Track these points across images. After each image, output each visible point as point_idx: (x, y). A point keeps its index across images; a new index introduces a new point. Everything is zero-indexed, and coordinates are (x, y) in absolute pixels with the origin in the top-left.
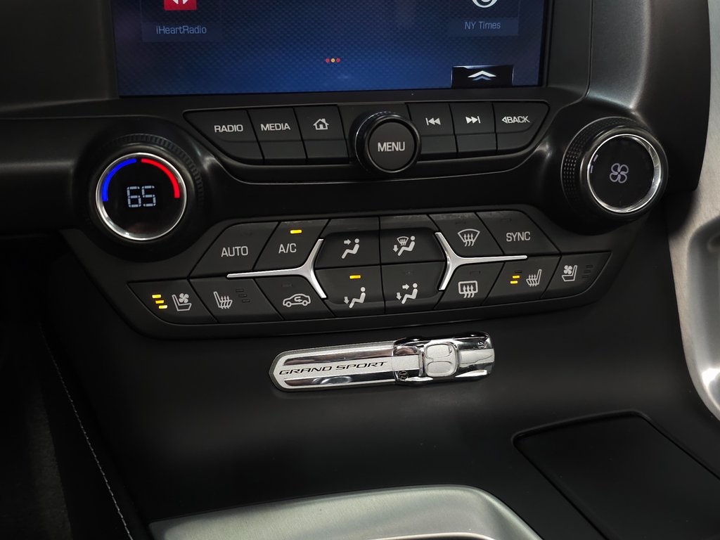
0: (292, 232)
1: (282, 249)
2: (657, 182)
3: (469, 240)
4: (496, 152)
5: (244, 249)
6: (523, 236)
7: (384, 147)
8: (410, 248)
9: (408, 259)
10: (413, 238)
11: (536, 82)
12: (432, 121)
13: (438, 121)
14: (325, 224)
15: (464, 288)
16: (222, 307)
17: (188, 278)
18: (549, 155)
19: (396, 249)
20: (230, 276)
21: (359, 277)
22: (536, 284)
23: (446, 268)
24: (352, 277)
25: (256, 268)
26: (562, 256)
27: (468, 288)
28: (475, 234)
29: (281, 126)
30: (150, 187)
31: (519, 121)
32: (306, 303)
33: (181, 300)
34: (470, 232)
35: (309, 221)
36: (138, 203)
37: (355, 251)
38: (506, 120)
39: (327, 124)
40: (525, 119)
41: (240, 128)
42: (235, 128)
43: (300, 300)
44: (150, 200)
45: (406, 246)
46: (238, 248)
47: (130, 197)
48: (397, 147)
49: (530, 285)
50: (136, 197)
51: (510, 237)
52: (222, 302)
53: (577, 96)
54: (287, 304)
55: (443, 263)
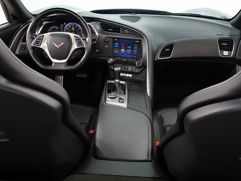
3: (130, 67)
9: (126, 68)
13: (129, 59)
18: (135, 62)
22: (134, 71)
27: (130, 70)
29: (120, 58)
38: (134, 60)
42: (117, 58)
45: (126, 67)
51: (133, 68)
55: (129, 68)
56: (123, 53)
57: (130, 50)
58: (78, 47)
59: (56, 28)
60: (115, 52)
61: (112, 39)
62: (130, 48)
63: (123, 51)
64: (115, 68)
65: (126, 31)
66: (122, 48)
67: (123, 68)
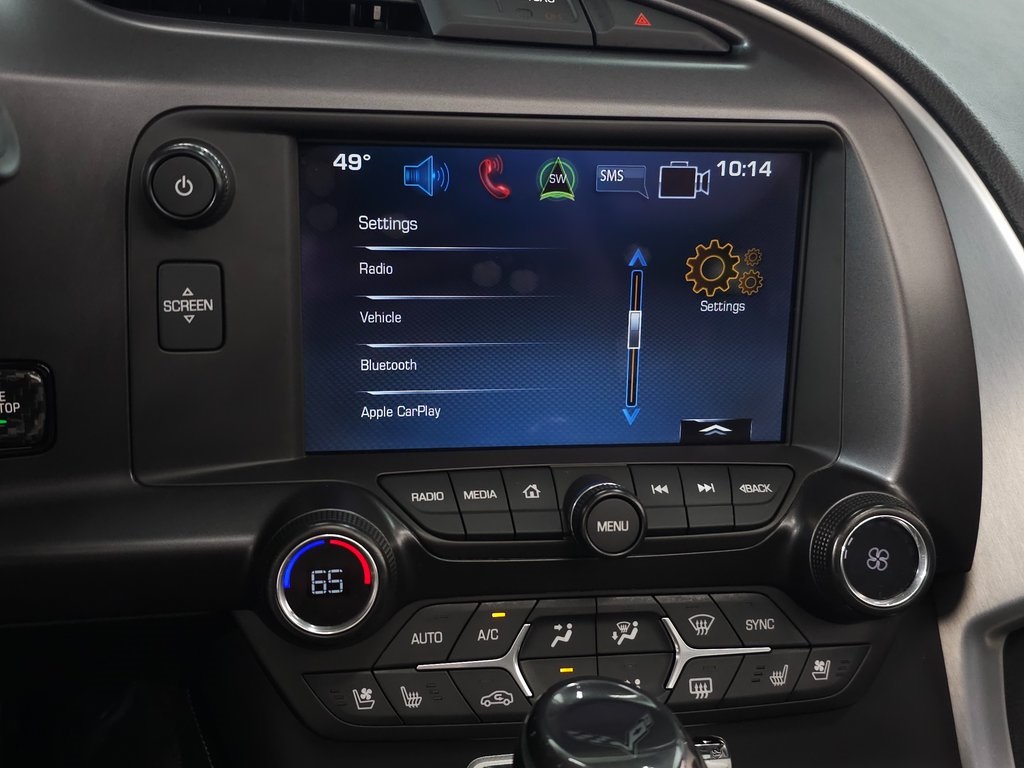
0: (495, 615)
1: (481, 636)
2: (922, 574)
3: (702, 628)
4: (734, 528)
5: (438, 635)
6: (765, 624)
7: (604, 527)
8: (632, 636)
9: (629, 649)
10: (635, 624)
11: (778, 439)
12: (659, 489)
13: (665, 489)
14: (532, 606)
15: (696, 687)
16: (409, 705)
17: (372, 670)
18: (795, 531)
19: (615, 636)
20: (420, 667)
21: (571, 670)
22: (782, 683)
23: (673, 662)
24: (562, 670)
25: (450, 659)
26: (812, 649)
27: (701, 686)
28: (709, 620)
29: (486, 493)
30: (337, 571)
31: (759, 491)
32: (507, 703)
33: (363, 697)
34: (703, 619)
35: (515, 603)
36: (322, 589)
37: (566, 638)
38: (745, 488)
39: (538, 491)
40: (767, 488)
41: (440, 496)
42: (435, 496)
43: (500, 699)
44: (336, 586)
45: (627, 633)
46: (431, 634)
47: (315, 582)
48: (620, 526)
49: (775, 684)
50: (321, 582)
51: (751, 624)
52: (410, 699)
53: (827, 461)
54: (485, 702)
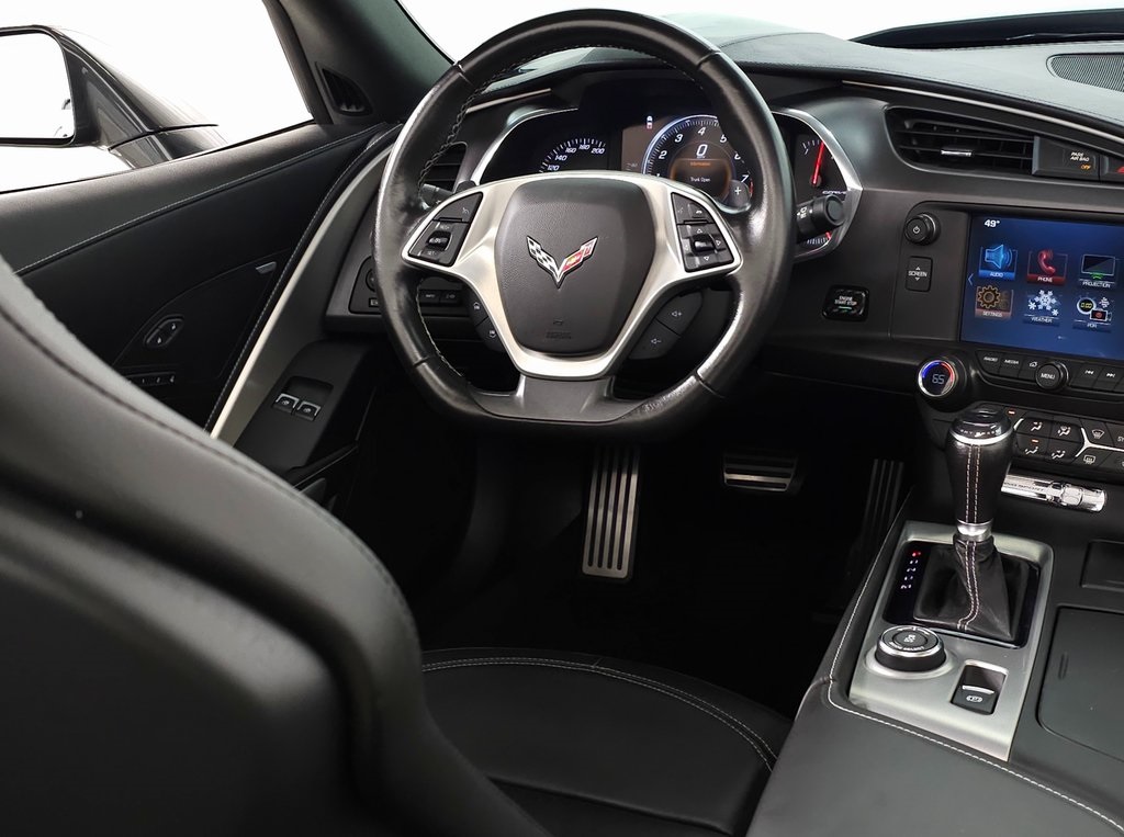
0: (1010, 412)
3: (1097, 435)
8: (1067, 434)
9: (1063, 439)
10: (1069, 429)
12: (1089, 372)
13: (1092, 373)
14: (1026, 412)
15: (1087, 459)
19: (1059, 432)
21: (1037, 441)
23: (1081, 447)
24: (1033, 440)
27: (1090, 460)
28: (1101, 433)
29: (1015, 362)
34: (1099, 432)
35: (1019, 409)
37: (1038, 428)
42: (994, 359)
45: (1065, 431)
51: (1120, 438)
55: (1082, 443)
56: (1048, 320)
57: (1105, 302)
58: (688, 271)
59: (595, 150)
60: (985, 313)
61: (963, 217)
62: (1107, 285)
63: (1045, 312)
64: (957, 437)
65: (1077, 156)
66: (1038, 287)
67: (1036, 435)
